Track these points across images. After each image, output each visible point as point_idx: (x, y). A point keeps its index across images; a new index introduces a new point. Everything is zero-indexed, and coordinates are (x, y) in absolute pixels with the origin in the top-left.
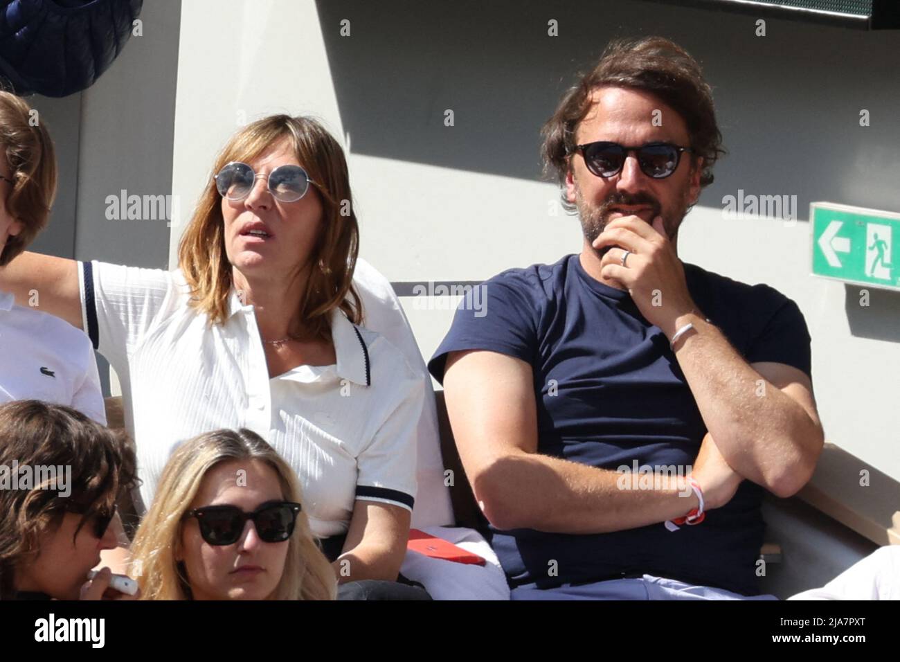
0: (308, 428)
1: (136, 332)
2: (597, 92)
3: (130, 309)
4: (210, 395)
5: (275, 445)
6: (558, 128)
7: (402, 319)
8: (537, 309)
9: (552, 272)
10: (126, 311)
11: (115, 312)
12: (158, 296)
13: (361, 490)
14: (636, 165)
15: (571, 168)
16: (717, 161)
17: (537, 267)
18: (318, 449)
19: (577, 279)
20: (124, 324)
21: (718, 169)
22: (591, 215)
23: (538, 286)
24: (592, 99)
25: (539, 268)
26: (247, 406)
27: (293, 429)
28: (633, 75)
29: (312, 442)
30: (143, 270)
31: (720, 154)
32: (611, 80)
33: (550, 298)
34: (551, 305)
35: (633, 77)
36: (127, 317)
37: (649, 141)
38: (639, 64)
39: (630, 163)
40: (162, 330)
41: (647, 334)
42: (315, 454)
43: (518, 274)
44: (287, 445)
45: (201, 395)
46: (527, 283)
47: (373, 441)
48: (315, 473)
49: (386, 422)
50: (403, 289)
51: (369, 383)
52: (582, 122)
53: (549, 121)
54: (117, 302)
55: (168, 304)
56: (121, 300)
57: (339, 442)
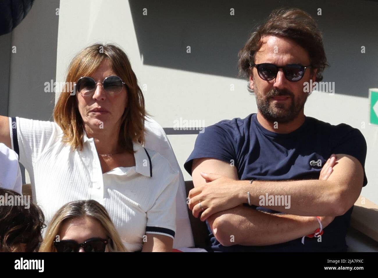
0: (122, 197)
1: (37, 152)
2: (265, 38)
3: (34, 141)
4: (73, 182)
5: (105, 206)
6: (246, 53)
7: (169, 146)
8: (235, 140)
9: (243, 122)
10: (32, 142)
11: (27, 142)
12: (48, 134)
13: (148, 229)
14: (283, 76)
15: (252, 73)
16: (325, 69)
17: (236, 120)
18: (127, 207)
19: (256, 127)
20: (31, 148)
21: (324, 73)
22: (262, 99)
23: (236, 129)
24: (263, 41)
25: (237, 120)
26: (91, 187)
27: (114, 198)
28: (283, 30)
29: (124, 204)
30: (41, 121)
31: (326, 66)
32: (272, 32)
33: (242, 135)
34: (242, 139)
35: (282, 31)
36: (33, 145)
37: (289, 63)
38: (285, 25)
39: (280, 74)
40: (50, 151)
41: (288, 154)
42: (125, 210)
43: (227, 123)
44: (112, 206)
45: (69, 183)
46: (231, 127)
47: (155, 204)
48: (125, 219)
49: (161, 195)
50: (169, 131)
51: (151, 175)
52: (258, 52)
53: (242, 49)
54: (28, 137)
55: (53, 138)
56: (30, 136)
57: (137, 204)
